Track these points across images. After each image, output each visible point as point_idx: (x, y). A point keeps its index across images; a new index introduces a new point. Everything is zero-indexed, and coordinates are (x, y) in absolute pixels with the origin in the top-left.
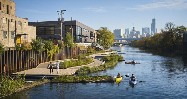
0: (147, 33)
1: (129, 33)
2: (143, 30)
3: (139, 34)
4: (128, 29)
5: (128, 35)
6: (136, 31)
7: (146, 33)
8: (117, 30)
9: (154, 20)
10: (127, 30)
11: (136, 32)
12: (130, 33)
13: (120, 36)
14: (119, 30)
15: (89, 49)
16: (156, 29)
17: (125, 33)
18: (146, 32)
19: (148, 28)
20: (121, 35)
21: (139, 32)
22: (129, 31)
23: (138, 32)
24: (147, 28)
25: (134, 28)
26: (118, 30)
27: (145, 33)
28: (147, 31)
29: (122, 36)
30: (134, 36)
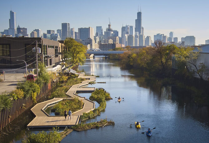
0: (129, 33)
1: (102, 33)
2: (124, 29)
3: (118, 36)
4: (101, 27)
5: (102, 38)
6: (112, 31)
7: (128, 35)
8: (83, 29)
9: (139, 14)
10: (99, 29)
11: (112, 33)
12: (104, 34)
13: (89, 39)
14: (87, 28)
15: (61, 77)
16: (143, 28)
17: (96, 33)
18: (127, 33)
19: (131, 27)
20: (91, 38)
21: (118, 32)
22: (102, 30)
23: (116, 33)
24: (129, 27)
25: (109, 25)
26: (85, 28)
27: (126, 35)
28: (129, 31)
29: (92, 40)
30: (110, 39)
